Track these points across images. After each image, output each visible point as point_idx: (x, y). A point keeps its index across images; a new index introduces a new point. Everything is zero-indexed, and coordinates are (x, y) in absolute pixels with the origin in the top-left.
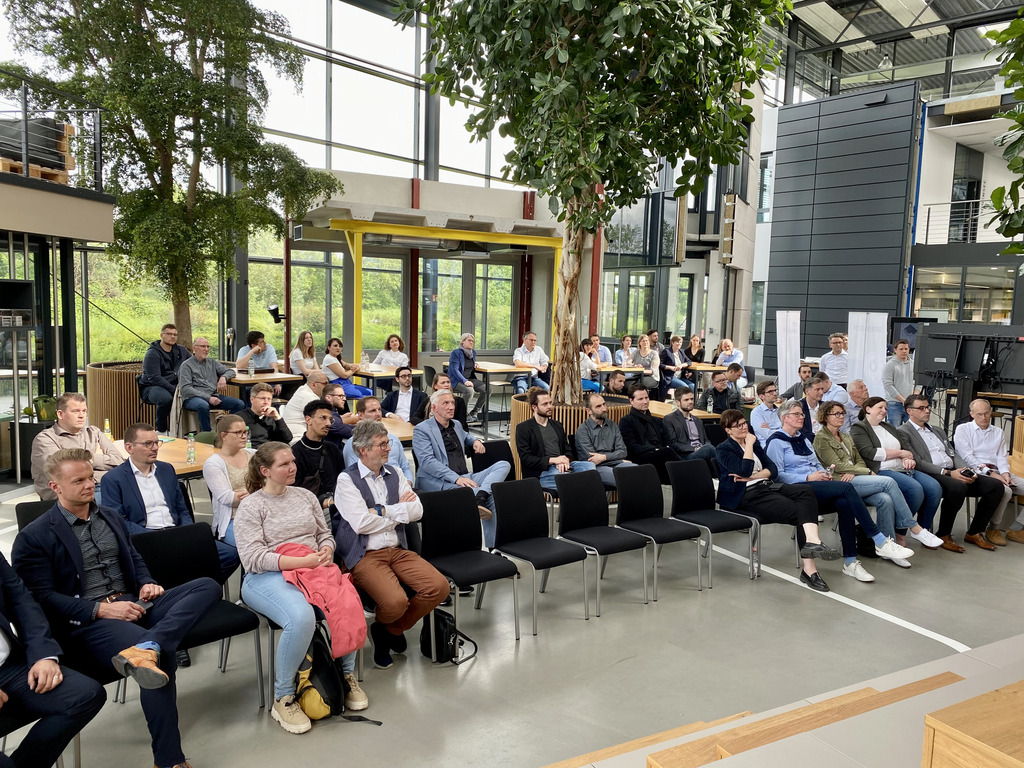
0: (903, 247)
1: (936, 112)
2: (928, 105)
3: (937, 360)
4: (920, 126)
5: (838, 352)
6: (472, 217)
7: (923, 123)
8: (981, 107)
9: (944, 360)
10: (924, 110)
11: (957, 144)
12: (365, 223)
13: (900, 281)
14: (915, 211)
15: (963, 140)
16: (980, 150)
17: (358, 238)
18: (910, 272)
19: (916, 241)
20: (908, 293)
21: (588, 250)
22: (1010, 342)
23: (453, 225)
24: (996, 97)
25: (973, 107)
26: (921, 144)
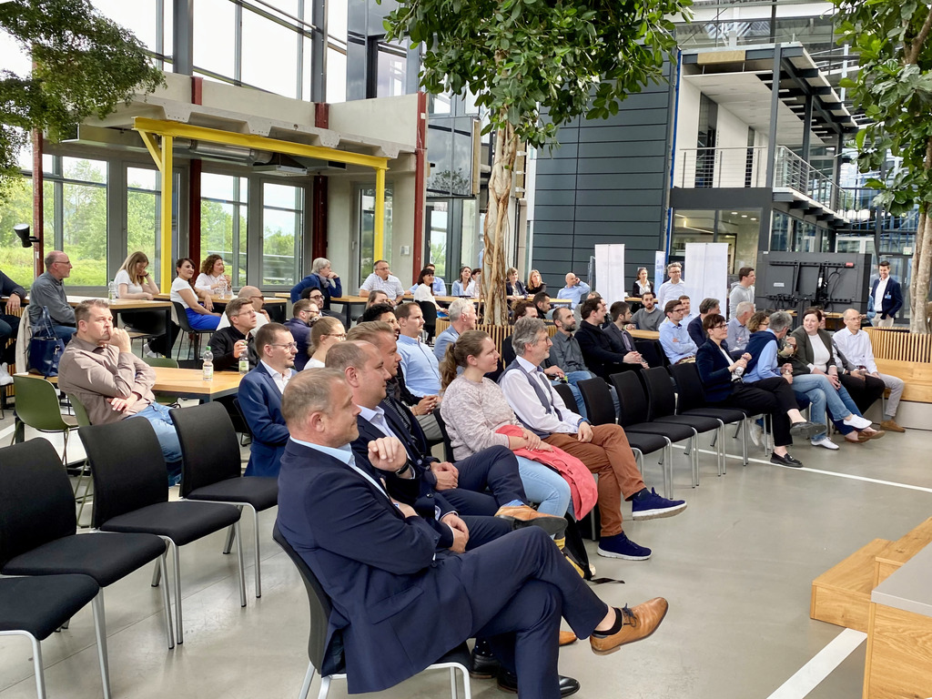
0: (664, 189)
1: (691, 60)
2: (683, 53)
3: (776, 285)
4: (676, 73)
5: (676, 281)
6: (296, 126)
7: (678, 69)
8: (729, 60)
9: (782, 285)
10: (679, 58)
11: (702, 94)
12: (178, 125)
13: (662, 222)
14: (673, 154)
15: (707, 90)
16: (716, 101)
17: (167, 143)
18: (669, 214)
19: (674, 185)
20: (668, 234)
21: (411, 174)
22: (837, 268)
23: (276, 134)
24: (741, 52)
25: (722, 60)
26: (677, 90)
